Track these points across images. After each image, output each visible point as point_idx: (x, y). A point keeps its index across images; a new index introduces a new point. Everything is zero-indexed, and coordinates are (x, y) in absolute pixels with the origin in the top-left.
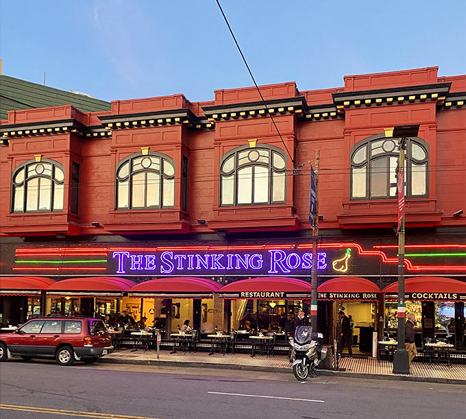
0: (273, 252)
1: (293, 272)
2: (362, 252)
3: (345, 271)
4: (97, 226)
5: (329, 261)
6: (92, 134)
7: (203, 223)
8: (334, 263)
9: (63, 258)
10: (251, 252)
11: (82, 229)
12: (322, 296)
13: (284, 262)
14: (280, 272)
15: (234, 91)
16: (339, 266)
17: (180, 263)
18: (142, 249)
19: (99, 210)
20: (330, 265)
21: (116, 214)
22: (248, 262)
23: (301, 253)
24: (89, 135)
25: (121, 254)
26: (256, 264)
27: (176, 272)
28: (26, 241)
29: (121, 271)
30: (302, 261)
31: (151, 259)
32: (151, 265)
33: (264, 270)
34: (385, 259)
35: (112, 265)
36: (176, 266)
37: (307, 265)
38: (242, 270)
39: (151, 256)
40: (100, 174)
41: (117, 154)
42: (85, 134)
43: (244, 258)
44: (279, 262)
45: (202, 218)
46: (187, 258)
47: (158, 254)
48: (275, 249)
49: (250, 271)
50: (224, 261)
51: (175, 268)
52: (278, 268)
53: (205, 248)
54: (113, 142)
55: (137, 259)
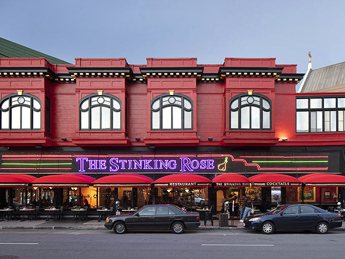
0: (183, 159)
1: (195, 171)
2: (233, 159)
3: (224, 170)
4: (65, 140)
5: (216, 165)
6: (59, 79)
7: (138, 140)
8: (219, 166)
9: (40, 161)
10: (169, 159)
11: (53, 142)
12: (219, 184)
13: (190, 165)
14: (187, 171)
15: (159, 60)
16: (221, 167)
17: (123, 165)
18: (97, 156)
19: (65, 130)
20: (216, 167)
21: (80, 133)
22: (167, 164)
23: (199, 159)
24: (57, 79)
25: (82, 159)
26: (172, 166)
27: (120, 170)
28: (10, 149)
29: (82, 170)
30: (200, 164)
31: (103, 162)
32: (103, 167)
33: (178, 170)
34: (247, 164)
35: (76, 166)
36: (120, 167)
37: (203, 166)
38: (164, 170)
39: (103, 161)
40: (65, 106)
41: (80, 94)
42: (54, 79)
43: (165, 162)
44: (186, 165)
45: (138, 137)
46: (128, 162)
47: (108, 159)
48: (183, 157)
49: (169, 170)
50: (152, 164)
51: (120, 168)
52: (186, 168)
53: (140, 156)
54: (77, 86)
55: (93, 163)
